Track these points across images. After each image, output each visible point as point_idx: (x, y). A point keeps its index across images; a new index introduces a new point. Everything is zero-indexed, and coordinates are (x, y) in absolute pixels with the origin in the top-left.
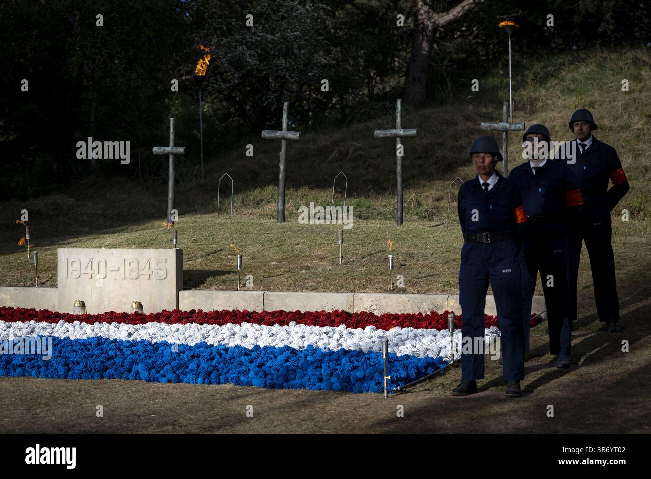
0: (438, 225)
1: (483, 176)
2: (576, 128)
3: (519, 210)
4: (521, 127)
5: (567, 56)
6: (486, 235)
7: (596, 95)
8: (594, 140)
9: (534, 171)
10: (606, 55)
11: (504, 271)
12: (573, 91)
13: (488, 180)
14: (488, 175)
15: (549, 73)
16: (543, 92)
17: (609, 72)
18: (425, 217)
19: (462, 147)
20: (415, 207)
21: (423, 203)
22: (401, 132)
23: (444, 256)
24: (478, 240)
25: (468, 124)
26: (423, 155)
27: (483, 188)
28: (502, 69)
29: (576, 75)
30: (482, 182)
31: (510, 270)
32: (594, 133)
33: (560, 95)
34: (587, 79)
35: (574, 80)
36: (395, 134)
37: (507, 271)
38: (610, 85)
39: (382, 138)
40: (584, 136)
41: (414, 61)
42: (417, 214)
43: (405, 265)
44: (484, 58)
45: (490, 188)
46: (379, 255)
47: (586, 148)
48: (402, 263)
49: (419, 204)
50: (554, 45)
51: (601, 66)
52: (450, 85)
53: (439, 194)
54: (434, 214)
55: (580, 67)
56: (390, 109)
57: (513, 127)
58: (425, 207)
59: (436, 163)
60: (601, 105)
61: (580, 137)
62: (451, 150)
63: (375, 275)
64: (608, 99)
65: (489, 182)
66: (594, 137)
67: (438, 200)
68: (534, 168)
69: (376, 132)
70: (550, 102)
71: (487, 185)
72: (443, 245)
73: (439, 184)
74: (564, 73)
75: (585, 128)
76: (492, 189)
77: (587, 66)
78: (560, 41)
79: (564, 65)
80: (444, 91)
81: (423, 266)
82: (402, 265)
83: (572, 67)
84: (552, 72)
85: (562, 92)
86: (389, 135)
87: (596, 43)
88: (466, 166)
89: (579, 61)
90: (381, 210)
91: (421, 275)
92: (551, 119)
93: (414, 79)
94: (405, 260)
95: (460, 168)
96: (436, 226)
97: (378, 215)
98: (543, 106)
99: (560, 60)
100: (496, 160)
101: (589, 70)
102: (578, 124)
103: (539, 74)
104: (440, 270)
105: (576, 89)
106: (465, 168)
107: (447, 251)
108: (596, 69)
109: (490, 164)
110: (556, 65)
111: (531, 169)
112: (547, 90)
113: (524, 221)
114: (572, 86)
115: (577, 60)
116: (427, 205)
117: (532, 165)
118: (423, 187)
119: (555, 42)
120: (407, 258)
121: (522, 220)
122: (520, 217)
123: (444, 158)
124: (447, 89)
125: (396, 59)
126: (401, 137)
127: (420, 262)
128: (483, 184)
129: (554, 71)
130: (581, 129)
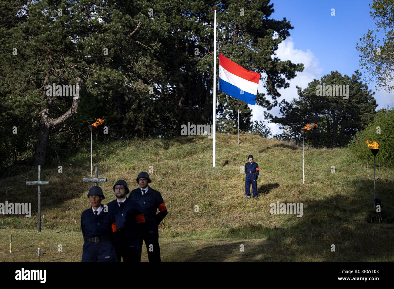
0: (59, 232)
1: (95, 207)
2: (140, 182)
3: (114, 225)
4: (105, 181)
5: (120, 142)
6: (97, 239)
7: (136, 162)
8: (149, 188)
9: (119, 205)
10: (140, 142)
11: (106, 257)
12: (123, 161)
13: (97, 209)
14: (97, 207)
15: (111, 151)
16: (108, 161)
17: (141, 151)
18: (50, 227)
19: (66, 190)
20: (44, 222)
21: (48, 220)
22: (41, 183)
23: (66, 249)
24: (92, 241)
25: (69, 178)
26: (46, 194)
27: (95, 213)
28: (86, 149)
29: (125, 152)
30: (94, 210)
31: (109, 257)
32: (149, 184)
33: (116, 163)
34: (130, 154)
35: (124, 155)
36: (37, 184)
37: (107, 257)
38: (143, 158)
39: (30, 186)
40: (144, 186)
41: (40, 144)
42: (45, 226)
43: (45, 253)
44: (74, 142)
45: (98, 214)
46: (31, 248)
47: (145, 192)
48: (44, 252)
49: (46, 221)
50: (112, 136)
51: (138, 148)
52: (58, 157)
53: (55, 215)
54: (54, 226)
55: (126, 148)
56: (27, 169)
57: (100, 180)
58: (50, 222)
59: (52, 198)
60: (138, 168)
61: (142, 186)
62: (60, 191)
63: (29, 259)
64: (143, 165)
65: (98, 210)
66: (149, 187)
67: (55, 218)
68: (119, 203)
69: (27, 182)
70: (111, 166)
71: (97, 212)
72: (65, 243)
73: (55, 210)
74: (118, 151)
75: (145, 181)
76: (100, 214)
77: (130, 147)
78: (115, 134)
79: (118, 147)
80: (55, 160)
81: (55, 254)
82: (44, 254)
83: (122, 148)
84: (112, 151)
85: (118, 161)
86: (34, 184)
87: (135, 136)
88: (69, 200)
89: (126, 145)
90: (26, 224)
91: (54, 259)
92: (113, 176)
93: (39, 153)
94: (45, 251)
95: (65, 201)
96: (58, 232)
97: (25, 226)
98: (108, 168)
99: (116, 145)
100: (101, 199)
101: (131, 149)
102: (141, 180)
103: (105, 151)
104: (64, 256)
105: (125, 160)
106: (68, 201)
107: (67, 246)
108: (135, 149)
109: (98, 201)
110: (114, 147)
111: (118, 204)
112: (110, 160)
113: (116, 231)
114: (123, 158)
115: (124, 145)
116: (51, 221)
117: (118, 201)
118: (46, 211)
119: (112, 135)
120: (46, 250)
121: (115, 230)
122: (114, 228)
123: (57, 196)
124: (56, 159)
125: (28, 142)
126: (40, 185)
127: (53, 252)
128: (95, 212)
129: (113, 150)
130: (143, 182)
